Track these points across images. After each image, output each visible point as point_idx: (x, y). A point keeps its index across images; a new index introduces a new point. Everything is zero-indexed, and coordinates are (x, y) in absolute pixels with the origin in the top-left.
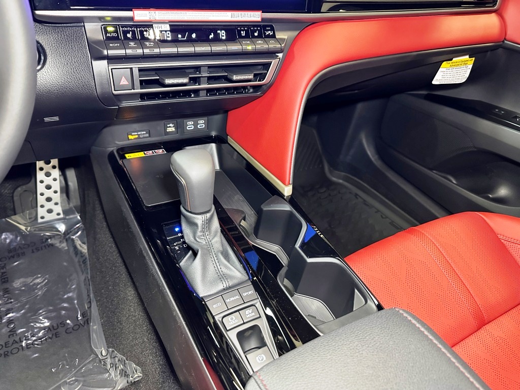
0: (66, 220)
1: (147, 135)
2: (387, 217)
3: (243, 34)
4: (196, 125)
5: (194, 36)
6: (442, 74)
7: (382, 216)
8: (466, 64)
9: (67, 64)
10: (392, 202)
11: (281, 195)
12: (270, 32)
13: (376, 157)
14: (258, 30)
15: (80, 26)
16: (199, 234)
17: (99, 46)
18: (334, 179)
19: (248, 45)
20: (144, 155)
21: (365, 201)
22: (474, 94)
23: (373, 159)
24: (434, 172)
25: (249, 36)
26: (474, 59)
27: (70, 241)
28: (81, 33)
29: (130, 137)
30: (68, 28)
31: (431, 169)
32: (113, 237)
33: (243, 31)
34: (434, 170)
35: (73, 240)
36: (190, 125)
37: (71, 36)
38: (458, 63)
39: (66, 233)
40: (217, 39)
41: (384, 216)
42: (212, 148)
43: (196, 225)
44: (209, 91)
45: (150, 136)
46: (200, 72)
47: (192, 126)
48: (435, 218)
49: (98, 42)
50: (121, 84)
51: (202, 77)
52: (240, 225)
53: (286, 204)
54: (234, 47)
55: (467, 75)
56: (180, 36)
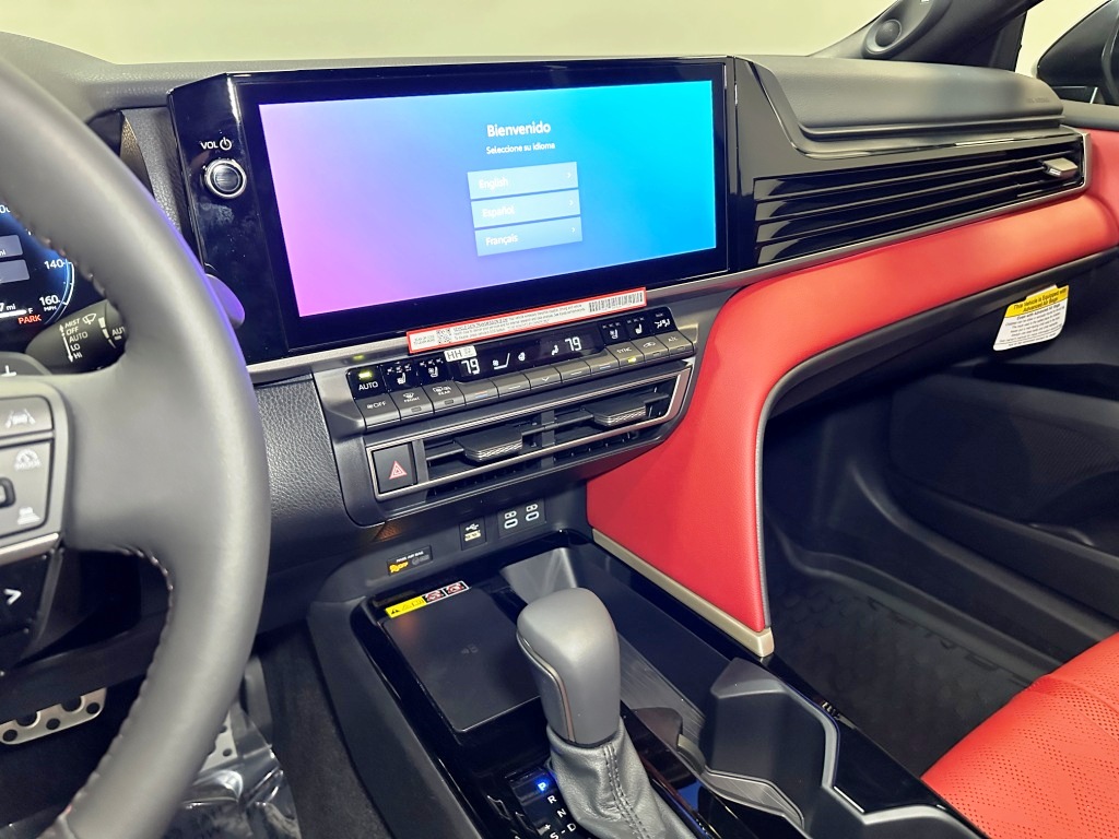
0: (242, 765)
1: (427, 557)
2: (954, 645)
3: (615, 334)
4: (521, 517)
5: (522, 357)
6: (1011, 328)
7: (945, 646)
8: (1054, 301)
9: (283, 458)
10: (955, 606)
11: (749, 656)
12: (664, 321)
13: (894, 509)
14: (641, 322)
15: (306, 381)
16: (602, 795)
17: (345, 413)
18: (810, 571)
19: (629, 354)
20: (425, 604)
21: (893, 612)
22: (1083, 354)
23: (888, 516)
24: (1035, 526)
25: (627, 337)
26: (1067, 287)
27: (257, 816)
28: (309, 394)
29: (393, 568)
30: (282, 388)
31: (1026, 522)
32: (375, 806)
33: (613, 329)
34: (1035, 522)
35: (262, 810)
36: (510, 520)
37: (289, 403)
38: (1039, 303)
39: (247, 795)
40: (568, 357)
41: (948, 644)
42: (559, 558)
43: (592, 773)
44: (560, 456)
45: (432, 558)
46: (539, 423)
47: (515, 520)
48: (1090, 643)
49: (342, 406)
50: (392, 477)
51: (545, 431)
52: (679, 749)
53: (768, 678)
54: (603, 364)
55: (1062, 320)
56: (496, 363)
